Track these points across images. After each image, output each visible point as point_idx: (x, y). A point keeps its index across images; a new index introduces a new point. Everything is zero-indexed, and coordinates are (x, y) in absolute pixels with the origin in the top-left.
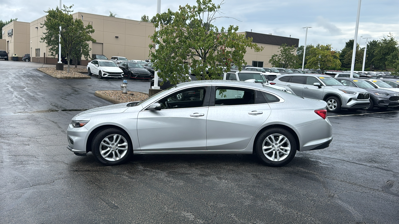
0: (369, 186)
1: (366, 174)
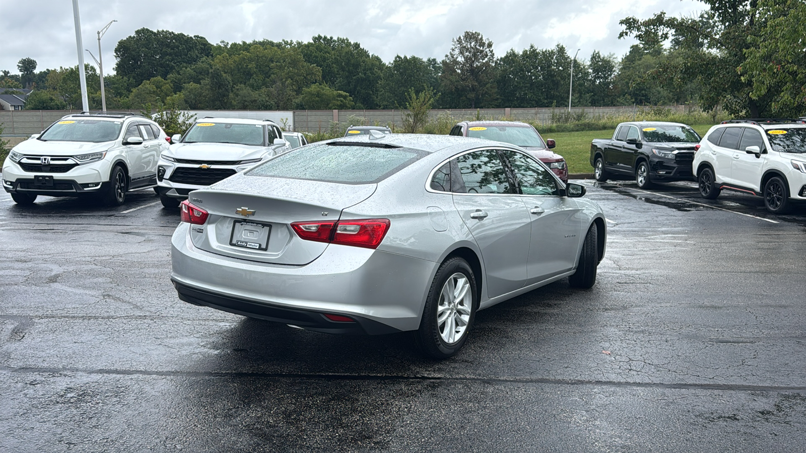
0: (58, 320)
1: (75, 343)
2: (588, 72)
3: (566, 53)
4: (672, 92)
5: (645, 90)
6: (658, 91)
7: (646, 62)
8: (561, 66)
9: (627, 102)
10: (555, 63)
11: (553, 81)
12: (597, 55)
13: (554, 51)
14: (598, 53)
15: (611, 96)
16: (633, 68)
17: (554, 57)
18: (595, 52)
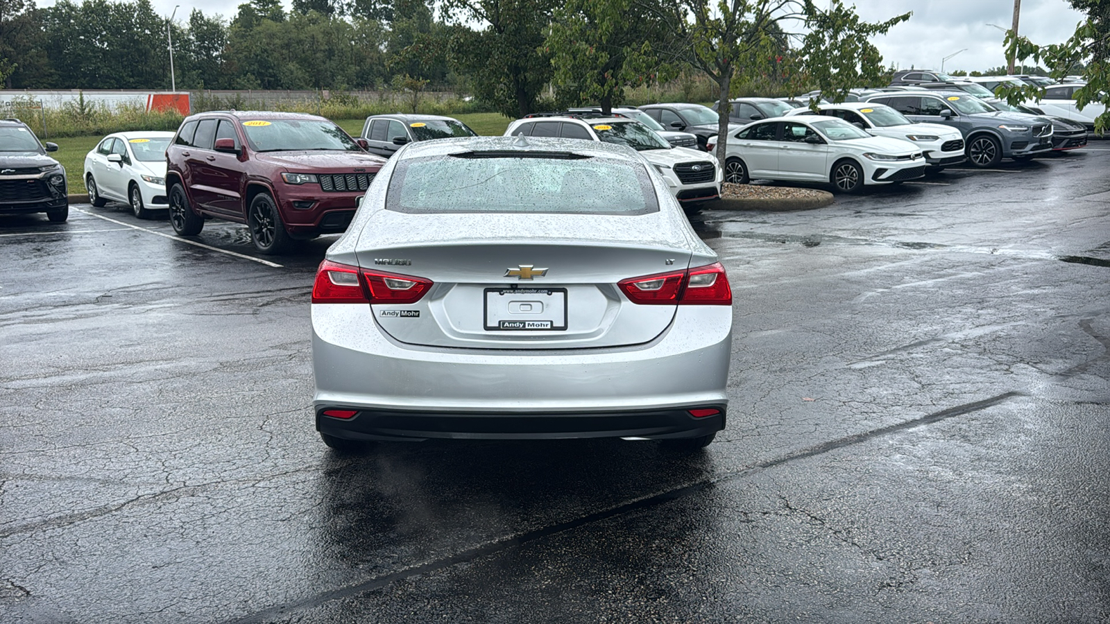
2: (190, 39)
3: (152, 10)
4: (308, 72)
5: (273, 69)
6: (290, 70)
7: (268, 30)
8: (148, 29)
9: (251, 84)
10: (138, 23)
11: (138, 50)
12: (199, 15)
13: (133, 6)
14: (200, 12)
15: (226, 75)
16: (252, 36)
17: (135, 15)
18: (195, 10)
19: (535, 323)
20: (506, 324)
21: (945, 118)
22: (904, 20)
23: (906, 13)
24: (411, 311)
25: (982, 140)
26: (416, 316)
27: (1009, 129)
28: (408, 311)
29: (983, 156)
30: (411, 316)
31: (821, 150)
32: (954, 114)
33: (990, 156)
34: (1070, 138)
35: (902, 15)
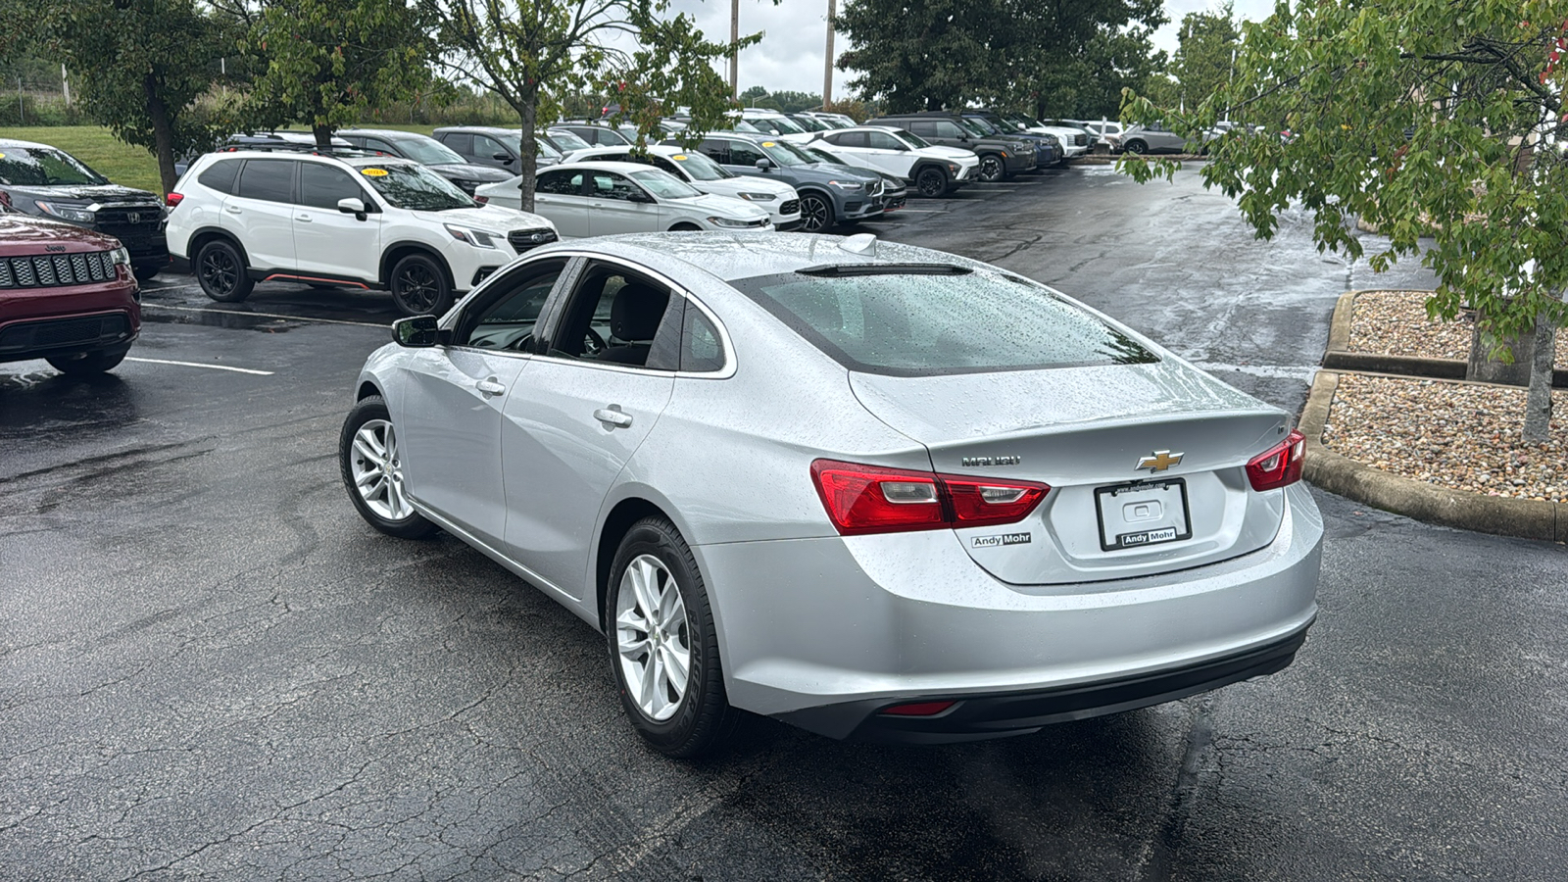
19: (1159, 532)
20: (1128, 540)
21: (762, 170)
22: (755, 42)
23: (756, 33)
24: (1018, 535)
25: (809, 200)
26: (1026, 542)
27: (841, 186)
28: (1013, 535)
29: (812, 219)
30: (1019, 542)
31: (648, 211)
32: (772, 165)
33: (820, 220)
34: (892, 197)
35: (753, 34)
